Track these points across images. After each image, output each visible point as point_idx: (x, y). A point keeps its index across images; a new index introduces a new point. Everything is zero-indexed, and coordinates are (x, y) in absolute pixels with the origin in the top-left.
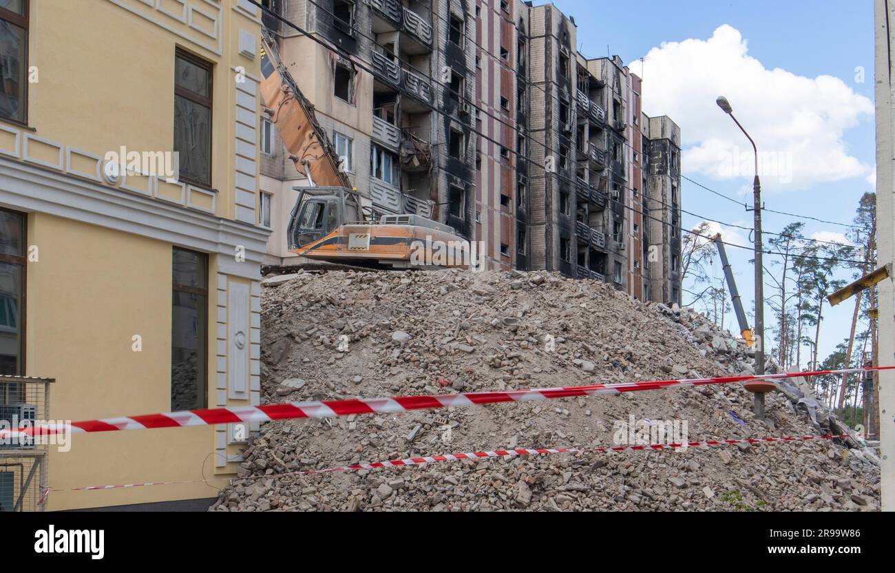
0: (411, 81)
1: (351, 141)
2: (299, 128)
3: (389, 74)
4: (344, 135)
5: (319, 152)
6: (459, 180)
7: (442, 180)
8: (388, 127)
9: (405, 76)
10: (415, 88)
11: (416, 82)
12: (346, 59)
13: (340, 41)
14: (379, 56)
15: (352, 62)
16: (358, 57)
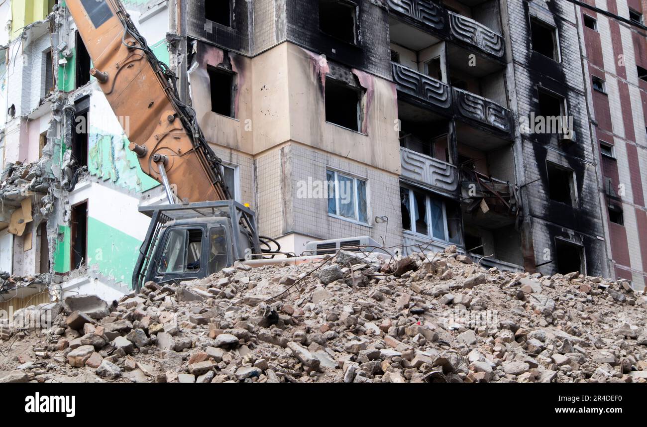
0: (470, 103)
1: (362, 183)
2: (150, 106)
3: (429, 95)
4: (349, 174)
5: (185, 145)
6: (571, 232)
7: (540, 233)
8: (434, 164)
9: (458, 96)
10: (479, 112)
11: (479, 104)
12: (346, 73)
13: (334, 51)
14: (409, 71)
15: (356, 78)
16: (367, 70)
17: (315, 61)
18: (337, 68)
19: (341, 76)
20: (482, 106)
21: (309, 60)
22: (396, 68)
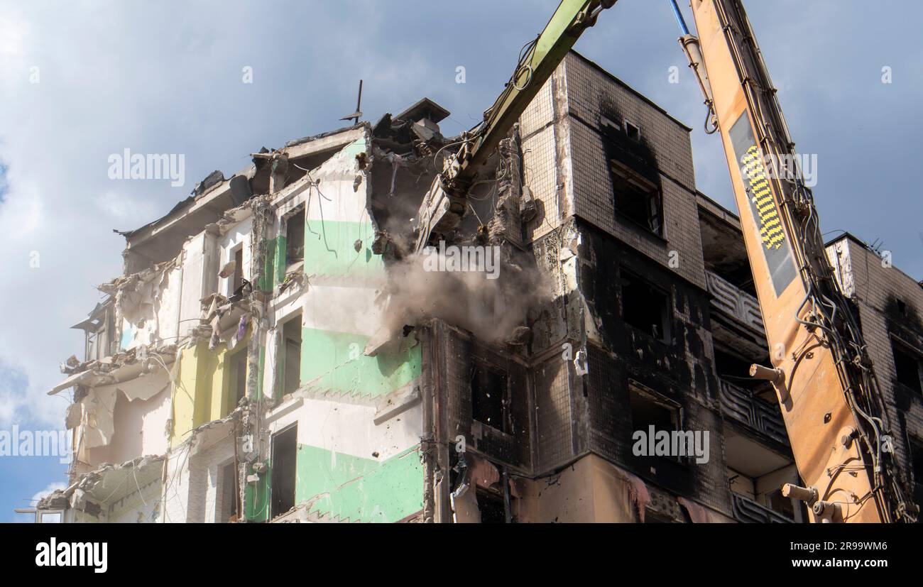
12: (671, 504)
13: (653, 470)
14: (752, 504)
15: (685, 511)
16: (699, 501)
17: (630, 483)
18: (658, 495)
19: (664, 507)
21: (621, 481)
22: (735, 500)
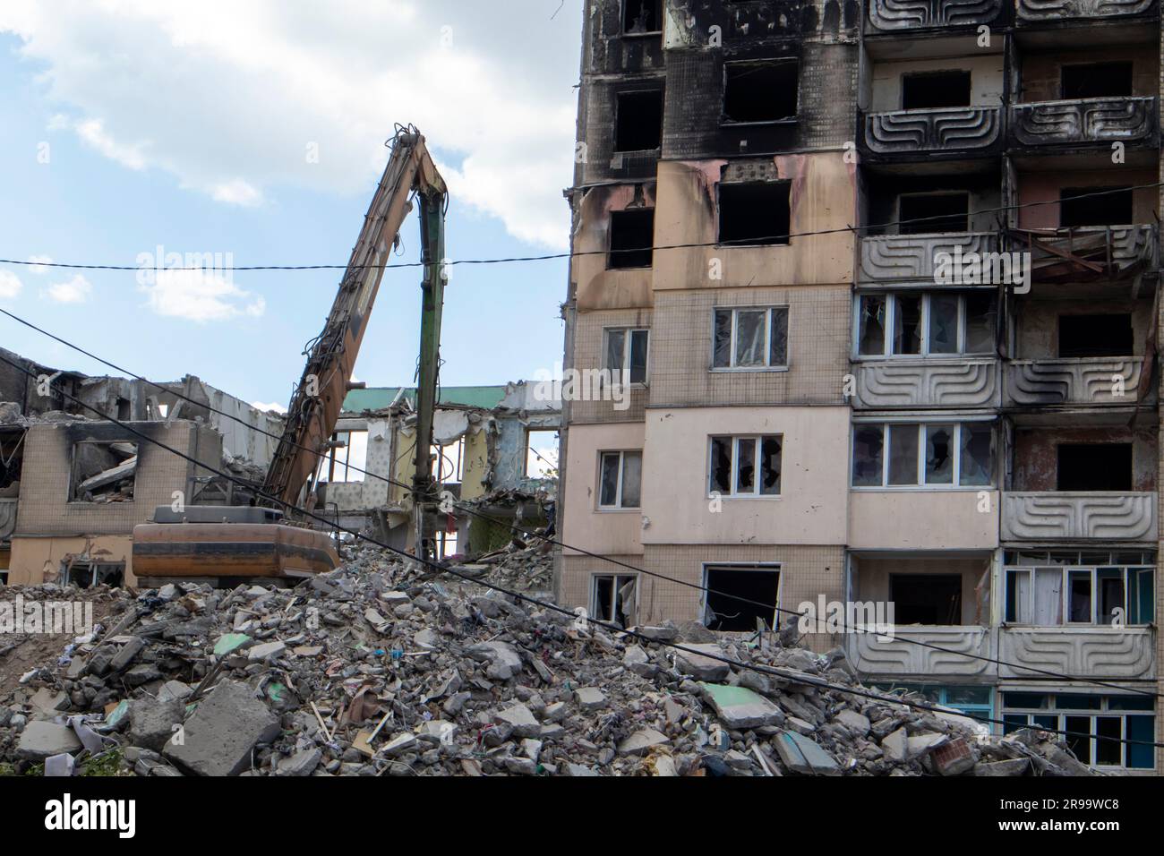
0: (1046, 120)
3: (947, 138)
4: (755, 307)
8: (946, 242)
9: (1019, 117)
10: (1065, 128)
11: (1068, 113)
12: (762, 168)
13: (743, 143)
14: (905, 116)
17: (700, 172)
18: (747, 165)
19: (753, 175)
20: (1075, 114)
21: (692, 173)
